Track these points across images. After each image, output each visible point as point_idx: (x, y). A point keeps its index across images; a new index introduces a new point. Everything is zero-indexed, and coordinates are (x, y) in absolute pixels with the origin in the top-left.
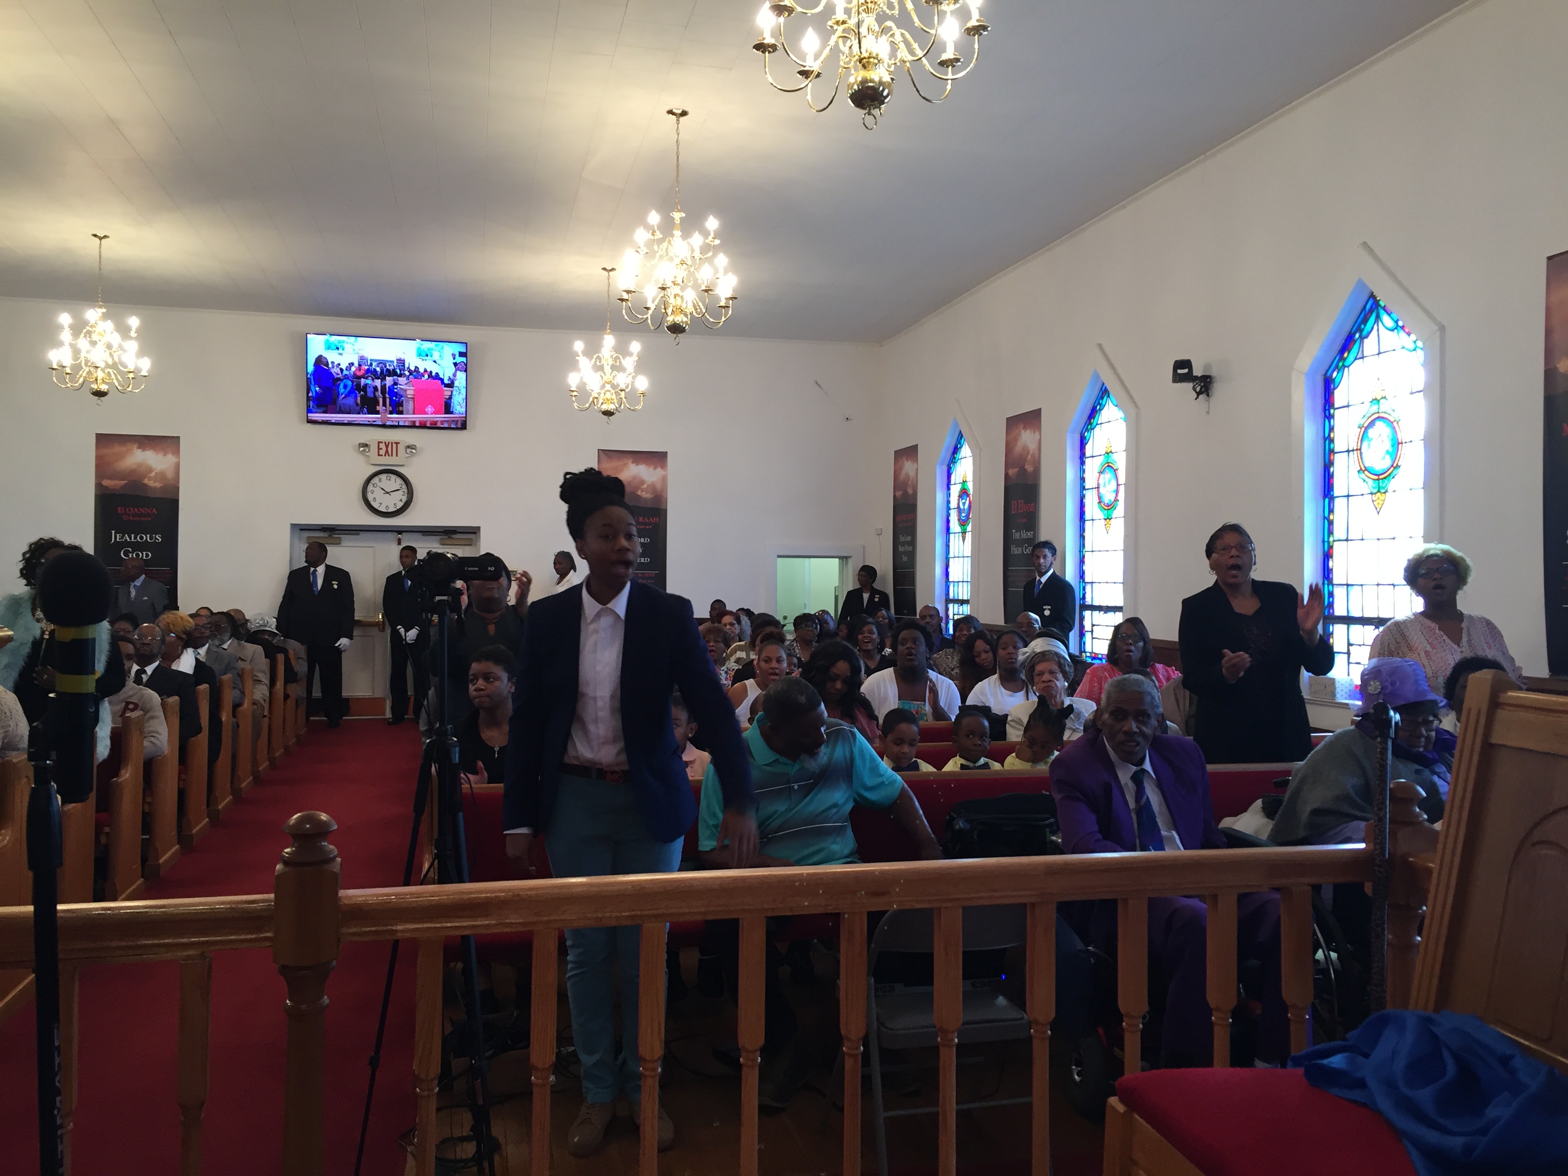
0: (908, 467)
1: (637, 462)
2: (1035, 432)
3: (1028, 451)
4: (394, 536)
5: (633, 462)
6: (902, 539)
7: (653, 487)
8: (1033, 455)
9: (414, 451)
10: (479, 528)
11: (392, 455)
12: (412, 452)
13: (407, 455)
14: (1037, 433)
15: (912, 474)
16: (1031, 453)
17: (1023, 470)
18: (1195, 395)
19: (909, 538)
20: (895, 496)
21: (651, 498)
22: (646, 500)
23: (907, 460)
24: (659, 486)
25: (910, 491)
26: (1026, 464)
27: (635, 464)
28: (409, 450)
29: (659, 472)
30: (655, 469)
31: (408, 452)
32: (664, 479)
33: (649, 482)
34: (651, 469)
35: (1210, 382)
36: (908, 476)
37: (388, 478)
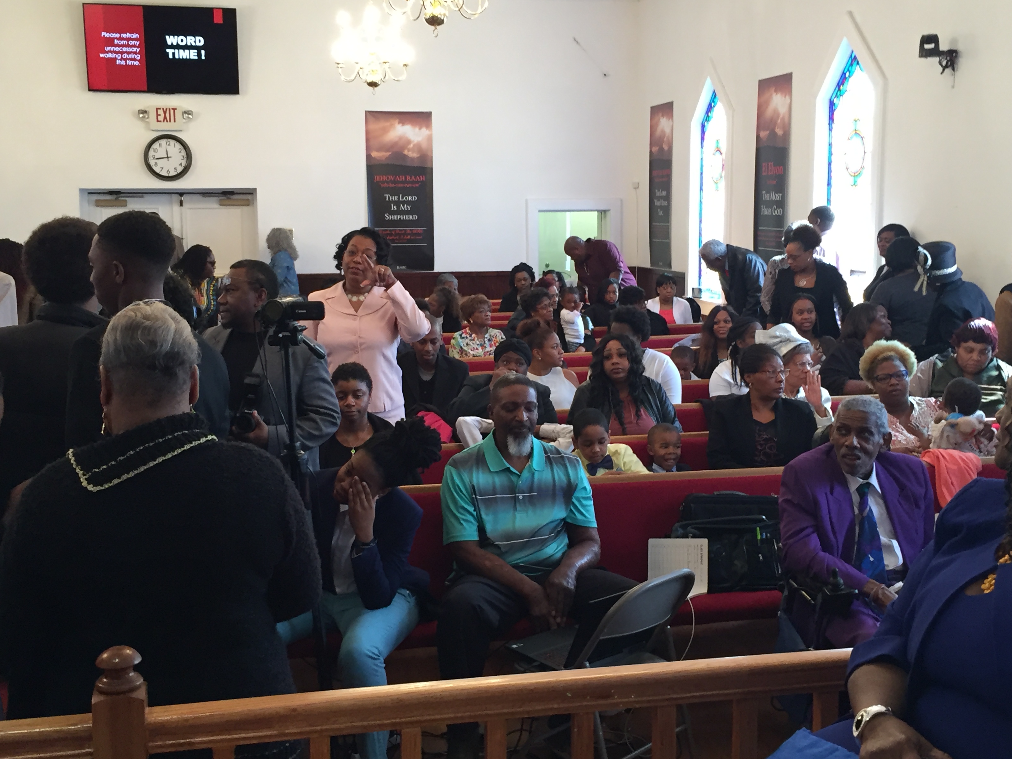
0: (664, 123)
1: (402, 122)
2: (785, 97)
3: (778, 115)
4: (176, 198)
5: (399, 123)
6: (658, 194)
7: (418, 147)
8: (783, 119)
9: (190, 116)
10: (255, 189)
11: (170, 121)
12: (189, 118)
13: (184, 121)
14: (788, 97)
15: (668, 131)
16: (781, 116)
17: (773, 134)
18: (941, 69)
19: (664, 193)
20: (651, 152)
21: (418, 158)
22: (412, 159)
23: (663, 116)
24: (424, 145)
25: (666, 147)
26: (776, 128)
27: (400, 125)
28: (186, 116)
29: (425, 131)
30: (420, 129)
31: (185, 117)
32: (430, 139)
33: (416, 142)
34: (417, 129)
35: (956, 57)
36: (663, 132)
37: (168, 143)
